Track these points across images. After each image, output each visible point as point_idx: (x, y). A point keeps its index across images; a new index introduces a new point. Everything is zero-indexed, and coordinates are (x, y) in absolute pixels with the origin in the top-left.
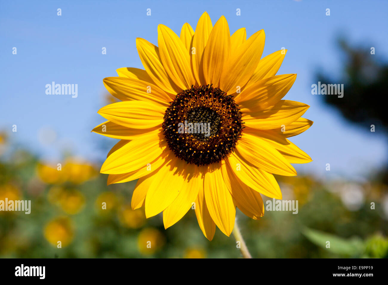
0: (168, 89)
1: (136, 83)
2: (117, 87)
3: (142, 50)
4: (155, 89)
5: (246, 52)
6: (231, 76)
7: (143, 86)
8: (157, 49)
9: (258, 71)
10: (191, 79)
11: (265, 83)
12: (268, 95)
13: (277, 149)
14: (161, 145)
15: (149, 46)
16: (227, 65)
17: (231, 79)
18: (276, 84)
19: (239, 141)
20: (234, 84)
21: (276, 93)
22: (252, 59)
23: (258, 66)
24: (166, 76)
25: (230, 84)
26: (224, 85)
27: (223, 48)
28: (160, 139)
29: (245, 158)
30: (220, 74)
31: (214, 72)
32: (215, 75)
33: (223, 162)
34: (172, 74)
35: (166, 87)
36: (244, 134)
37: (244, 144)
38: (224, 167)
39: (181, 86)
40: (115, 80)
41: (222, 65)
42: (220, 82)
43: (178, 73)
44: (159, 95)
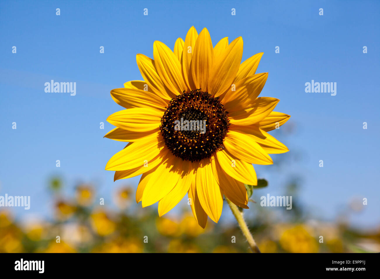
0: (165, 96)
1: (136, 92)
2: (121, 97)
3: (141, 64)
4: (153, 96)
5: (227, 58)
6: (216, 80)
7: (143, 95)
8: (153, 62)
9: (239, 74)
10: (184, 86)
11: (245, 82)
12: (248, 93)
13: (257, 141)
14: (159, 146)
15: (147, 60)
16: (212, 71)
17: (217, 83)
18: (252, 83)
19: (226, 138)
20: (220, 87)
21: (253, 91)
22: (233, 63)
23: (239, 69)
24: (162, 85)
25: (216, 87)
26: (211, 89)
27: (207, 56)
28: (159, 141)
29: (230, 152)
30: (207, 80)
31: (202, 78)
32: (203, 81)
33: (213, 158)
34: (167, 82)
35: (163, 94)
36: (230, 131)
37: (230, 140)
38: (213, 162)
39: (176, 93)
40: (119, 92)
41: (208, 71)
42: (208, 87)
43: (172, 82)
44: (157, 102)
